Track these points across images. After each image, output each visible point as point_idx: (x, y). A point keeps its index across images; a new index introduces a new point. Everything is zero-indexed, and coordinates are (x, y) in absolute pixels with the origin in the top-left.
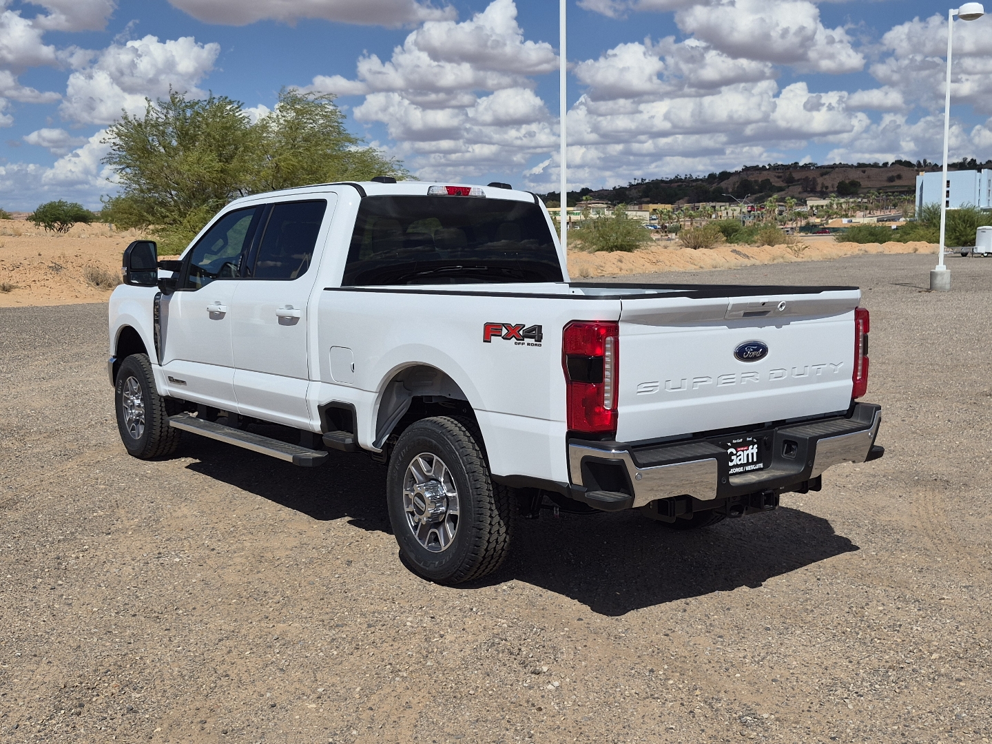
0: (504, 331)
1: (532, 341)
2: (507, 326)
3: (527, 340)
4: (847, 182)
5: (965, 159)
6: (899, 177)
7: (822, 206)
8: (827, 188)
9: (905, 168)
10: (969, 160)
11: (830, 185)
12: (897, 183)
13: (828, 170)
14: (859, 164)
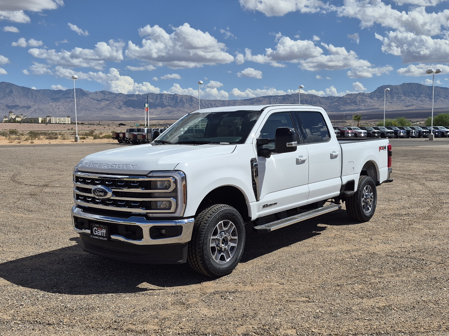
1: (385, 149)
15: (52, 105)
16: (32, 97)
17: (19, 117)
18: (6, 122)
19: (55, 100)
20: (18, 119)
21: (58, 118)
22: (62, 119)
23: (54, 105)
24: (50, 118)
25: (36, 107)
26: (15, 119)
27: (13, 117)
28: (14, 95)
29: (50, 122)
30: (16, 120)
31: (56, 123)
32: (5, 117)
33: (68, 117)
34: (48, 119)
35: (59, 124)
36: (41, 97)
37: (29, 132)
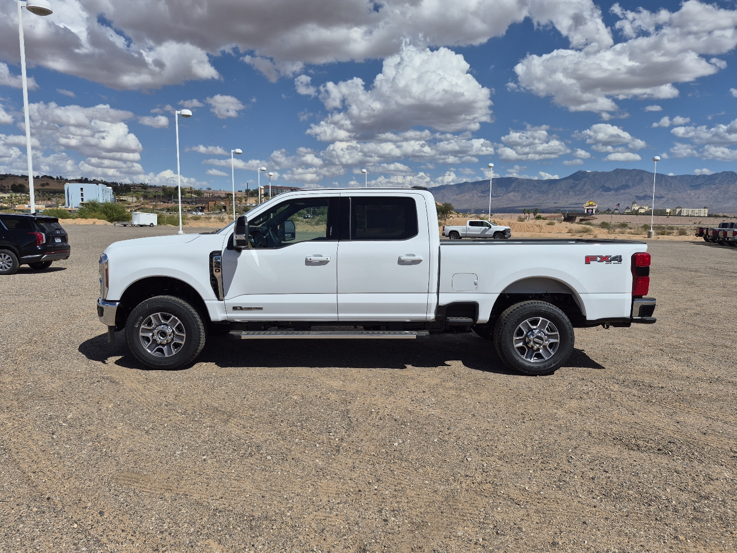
0: (599, 259)
1: (617, 262)
2: (601, 257)
3: (613, 262)
4: (17, 185)
5: (82, 178)
6: (48, 184)
7: (5, 198)
8: (4, 187)
9: (50, 180)
10: (84, 178)
11: (6, 186)
12: (46, 187)
13: (2, 177)
14: (22, 175)
15: (691, 193)
16: (666, 185)
17: (643, 208)
18: (628, 214)
19: (695, 187)
20: (642, 211)
21: (691, 210)
22: (697, 210)
23: (693, 194)
24: (680, 209)
25: (669, 196)
26: (638, 210)
27: (636, 208)
28: (644, 184)
29: (680, 214)
30: (640, 212)
31: (688, 216)
32: (628, 208)
33: (705, 208)
34: (678, 210)
35: (693, 216)
36: (677, 184)
37: (642, 225)
